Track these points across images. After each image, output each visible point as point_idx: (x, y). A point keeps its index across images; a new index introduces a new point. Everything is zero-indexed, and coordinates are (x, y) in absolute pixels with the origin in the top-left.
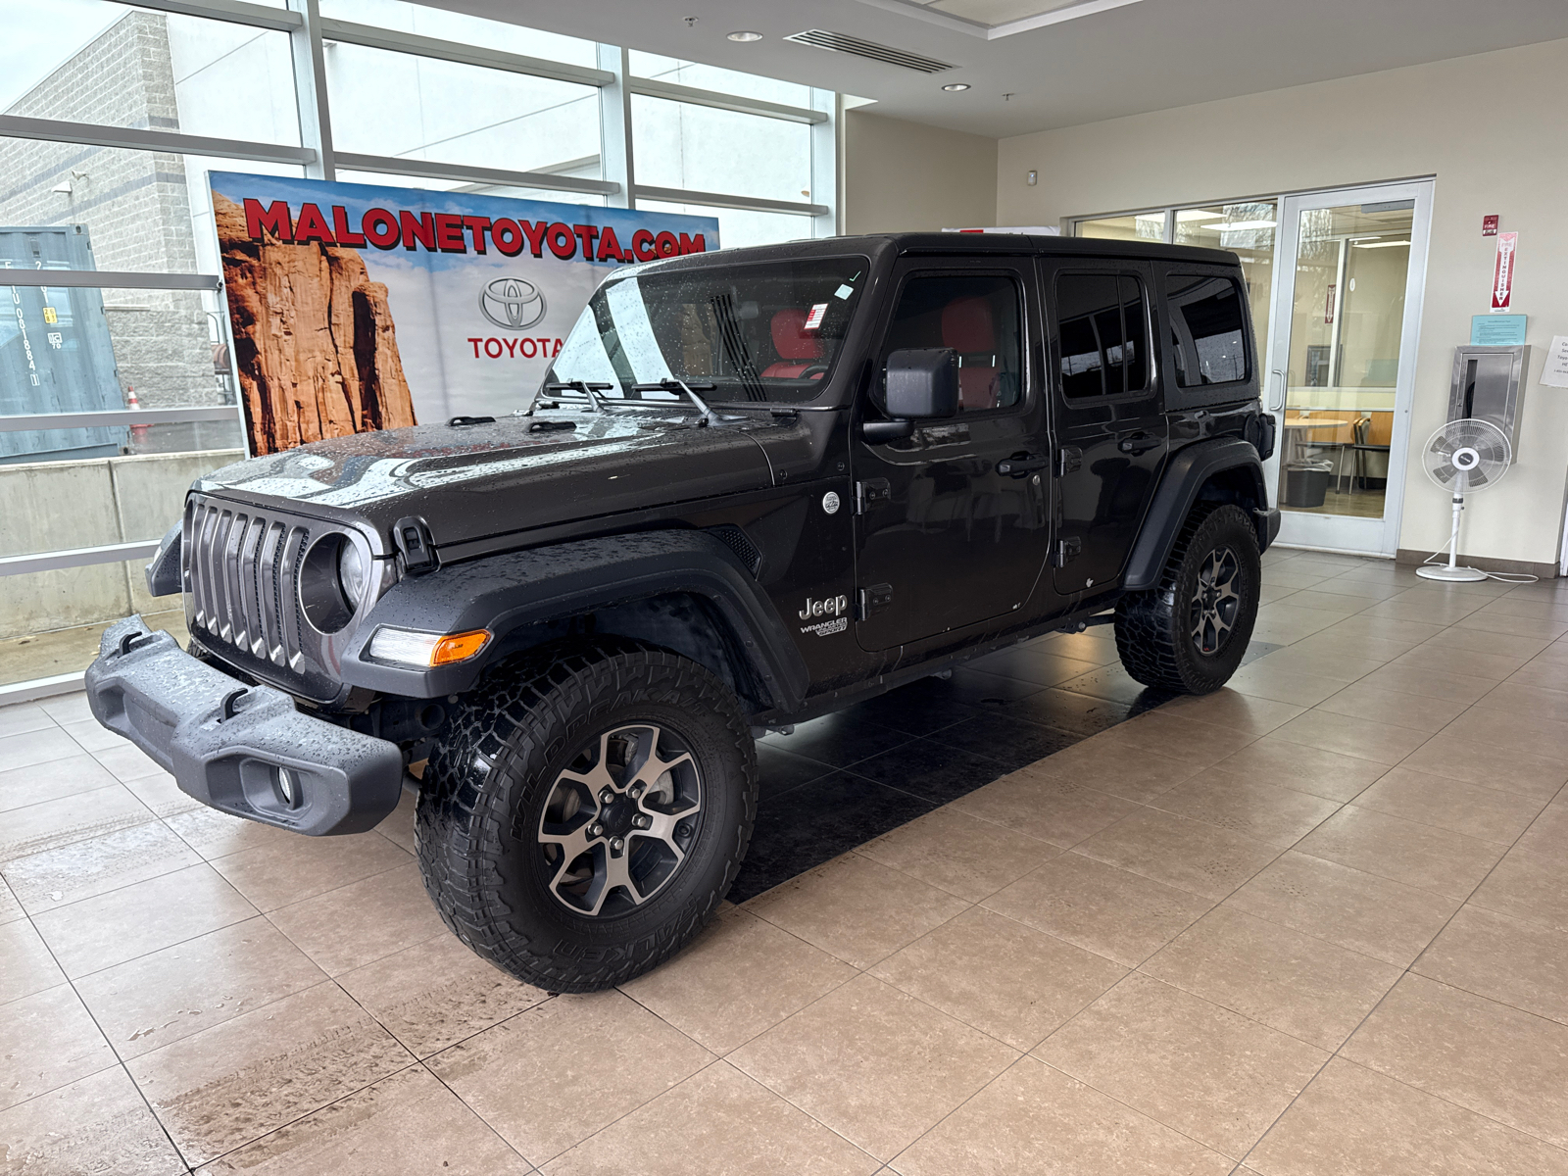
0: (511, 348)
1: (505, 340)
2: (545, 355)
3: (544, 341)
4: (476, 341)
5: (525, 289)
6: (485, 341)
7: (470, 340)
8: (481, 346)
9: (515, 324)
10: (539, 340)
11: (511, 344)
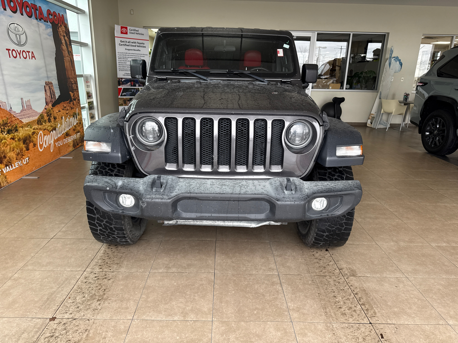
0: (20, 54)
1: (17, 50)
2: (30, 59)
3: (29, 52)
4: (9, 50)
5: (21, 29)
6: (11, 50)
7: (7, 49)
8: (10, 52)
9: (19, 44)
10: (27, 52)
11: (19, 52)
